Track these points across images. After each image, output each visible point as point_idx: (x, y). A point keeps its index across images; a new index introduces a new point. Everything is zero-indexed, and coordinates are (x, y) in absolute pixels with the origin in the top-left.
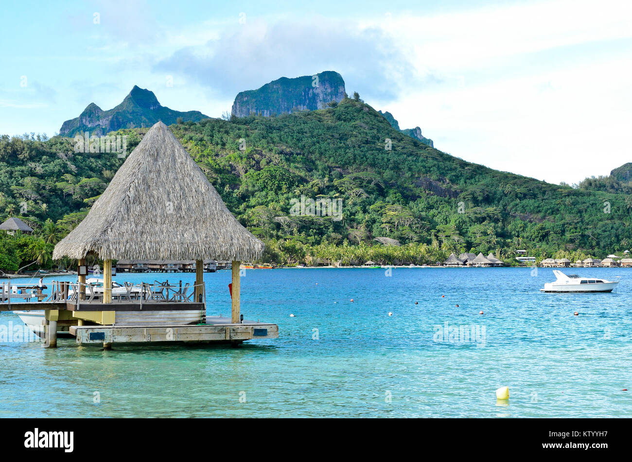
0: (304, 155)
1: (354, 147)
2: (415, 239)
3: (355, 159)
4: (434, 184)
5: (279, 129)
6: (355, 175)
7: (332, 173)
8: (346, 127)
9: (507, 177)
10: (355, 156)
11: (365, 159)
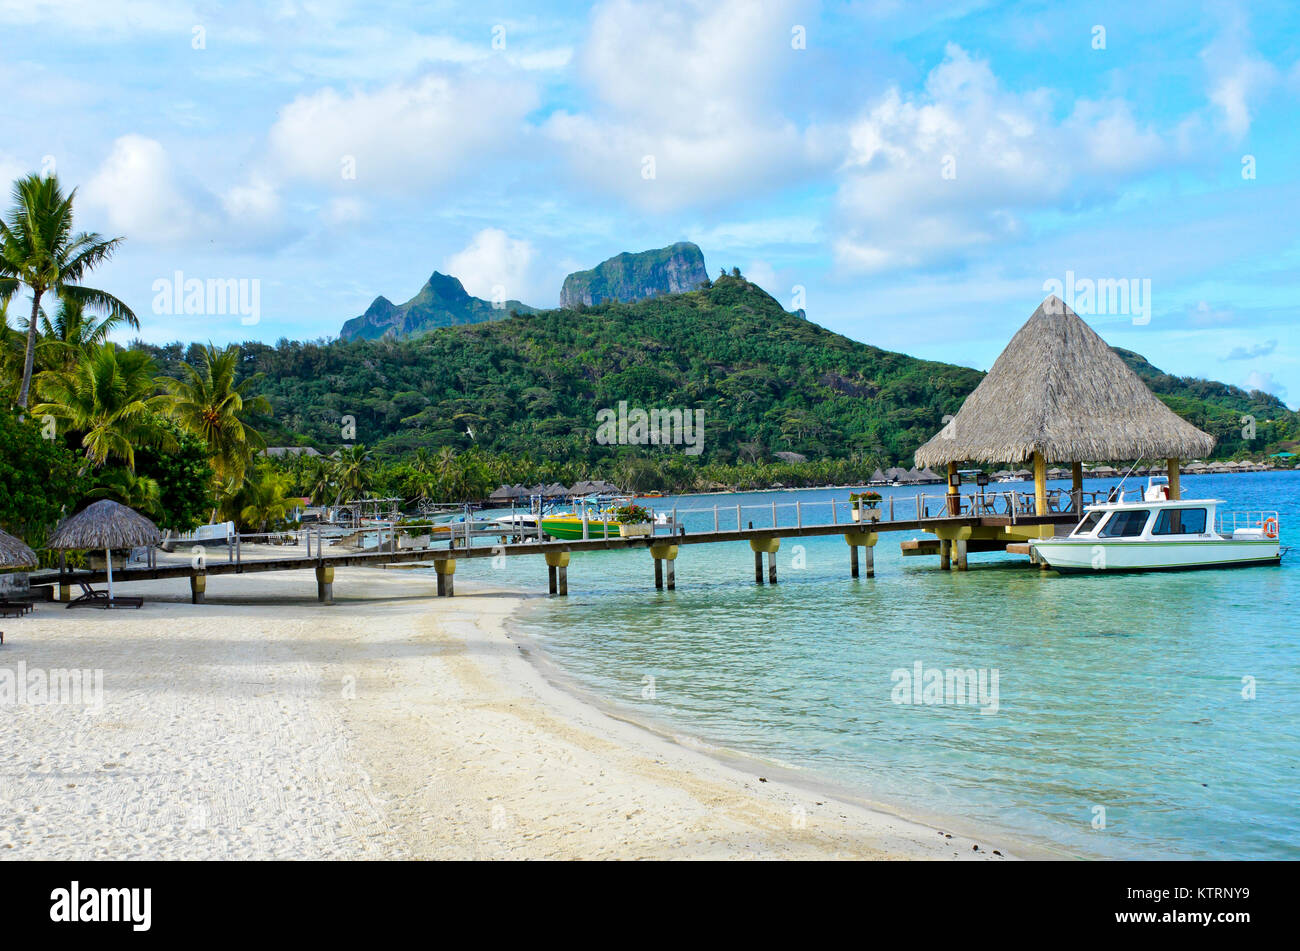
0: (675, 350)
1: (738, 338)
2: (826, 452)
3: (740, 353)
4: (844, 381)
5: (641, 319)
6: (742, 373)
7: (712, 372)
8: (726, 312)
9: (936, 368)
10: (740, 348)
11: (753, 352)
